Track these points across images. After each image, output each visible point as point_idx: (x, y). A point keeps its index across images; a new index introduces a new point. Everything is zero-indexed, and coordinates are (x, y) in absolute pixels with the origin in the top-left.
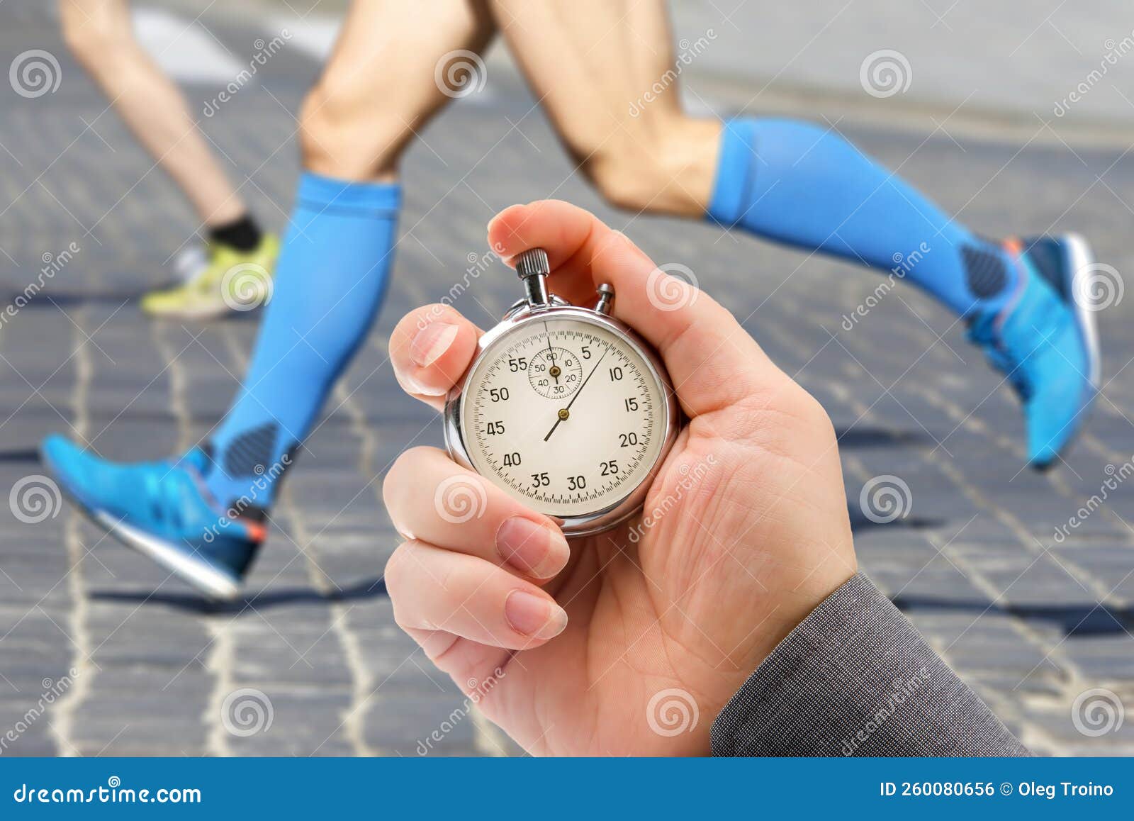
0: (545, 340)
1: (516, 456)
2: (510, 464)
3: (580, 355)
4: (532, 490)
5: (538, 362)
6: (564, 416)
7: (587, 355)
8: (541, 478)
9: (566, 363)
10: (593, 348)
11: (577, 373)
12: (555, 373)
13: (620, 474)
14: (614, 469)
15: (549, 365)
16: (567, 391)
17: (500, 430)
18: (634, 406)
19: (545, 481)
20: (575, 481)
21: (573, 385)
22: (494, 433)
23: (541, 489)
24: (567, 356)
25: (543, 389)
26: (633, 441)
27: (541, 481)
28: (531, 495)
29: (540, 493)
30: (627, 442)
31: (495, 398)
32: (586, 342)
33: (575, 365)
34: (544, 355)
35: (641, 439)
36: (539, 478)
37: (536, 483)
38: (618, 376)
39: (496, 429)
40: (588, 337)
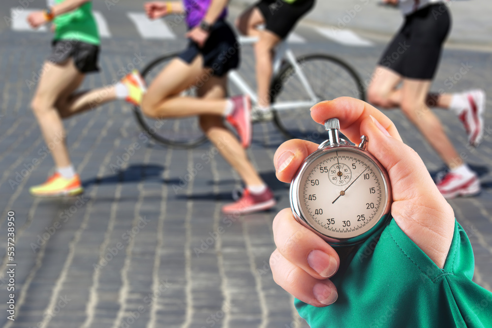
0: (336, 159)
1: (321, 210)
2: (318, 214)
3: (351, 167)
4: (327, 226)
5: (333, 169)
6: (343, 193)
7: (354, 167)
8: (331, 221)
9: (345, 170)
10: (357, 164)
11: (349, 175)
12: (340, 174)
13: (366, 221)
14: (363, 218)
15: (337, 171)
16: (344, 183)
17: (314, 198)
18: (373, 191)
19: (333, 222)
20: (346, 223)
21: (347, 180)
22: (311, 199)
23: (331, 226)
24: (345, 167)
25: (334, 181)
26: (372, 207)
27: (331, 222)
28: (326, 228)
29: (330, 227)
30: (370, 207)
31: (313, 184)
32: (354, 162)
33: (349, 171)
34: (335, 166)
35: (376, 206)
36: (330, 220)
37: (329, 223)
38: (367, 177)
39: (312, 198)
40: (355, 159)
